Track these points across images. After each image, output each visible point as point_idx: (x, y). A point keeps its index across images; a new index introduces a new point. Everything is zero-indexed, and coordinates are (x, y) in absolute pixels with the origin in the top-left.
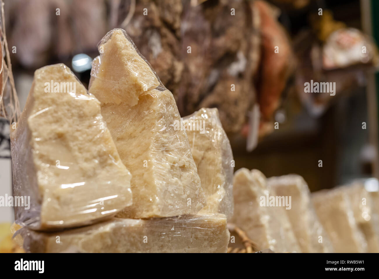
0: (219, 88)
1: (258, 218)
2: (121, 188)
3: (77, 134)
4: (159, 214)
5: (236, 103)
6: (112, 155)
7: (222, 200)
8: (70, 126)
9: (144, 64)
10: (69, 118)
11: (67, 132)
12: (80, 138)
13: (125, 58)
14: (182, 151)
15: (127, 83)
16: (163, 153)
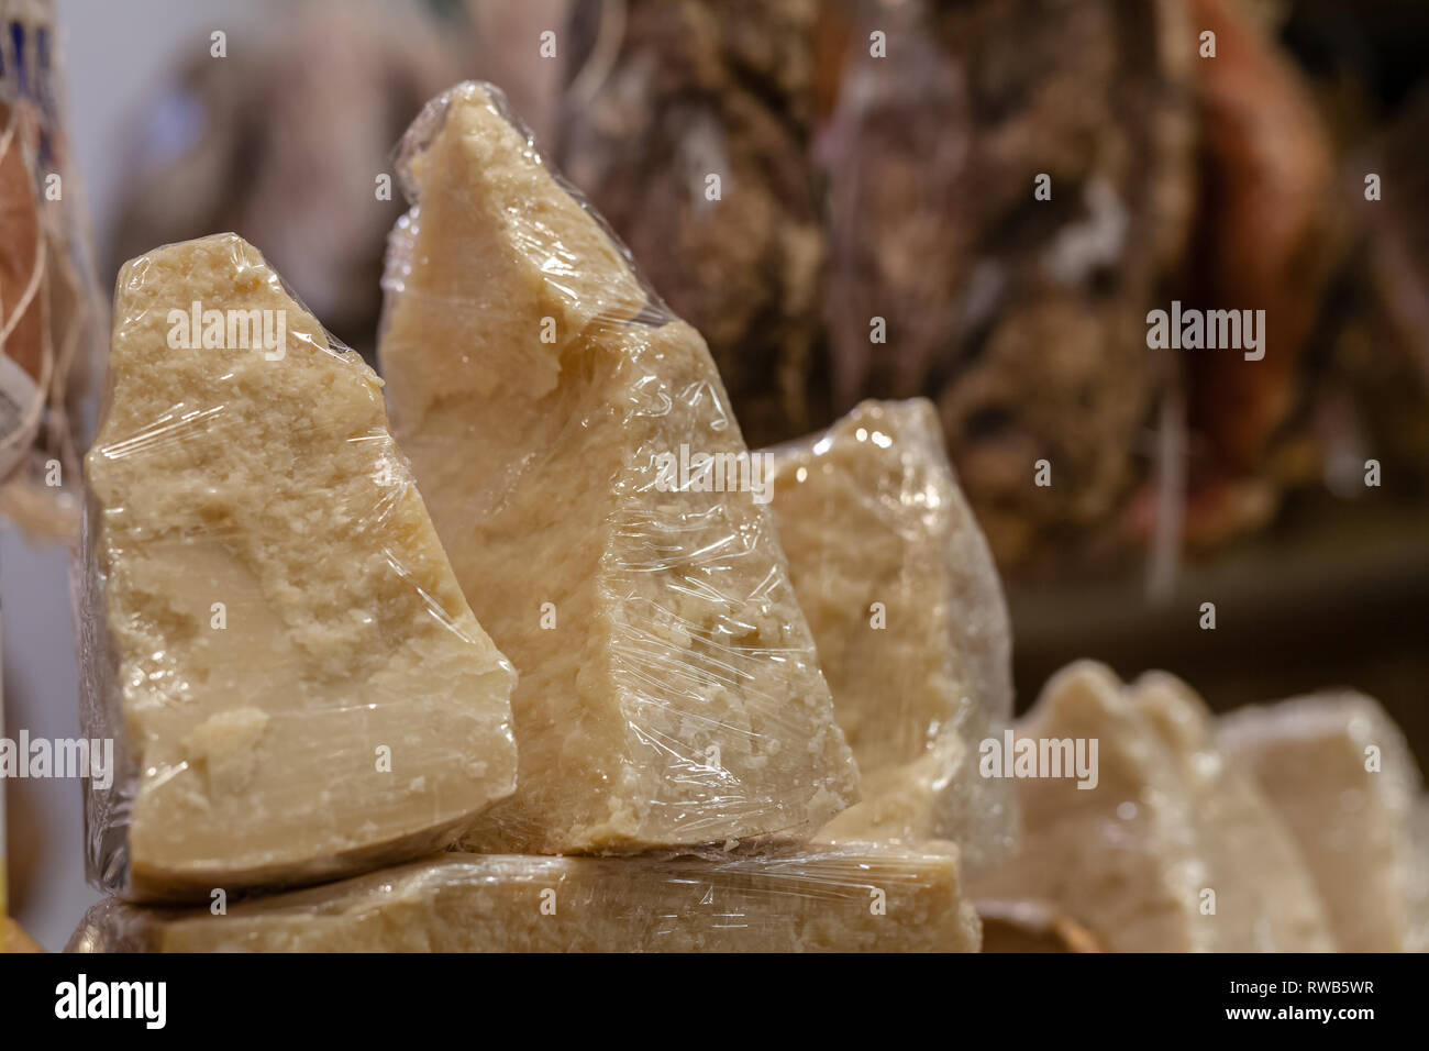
0: (1010, 340)
1: (1151, 872)
2: (469, 725)
3: (283, 509)
4: (636, 831)
5: (1085, 397)
6: (432, 591)
7: (951, 785)
8: (256, 478)
9: (579, 220)
10: (253, 448)
11: (244, 501)
12: (298, 526)
13: (496, 199)
14: (745, 571)
15: (506, 301)
16: (660, 584)
